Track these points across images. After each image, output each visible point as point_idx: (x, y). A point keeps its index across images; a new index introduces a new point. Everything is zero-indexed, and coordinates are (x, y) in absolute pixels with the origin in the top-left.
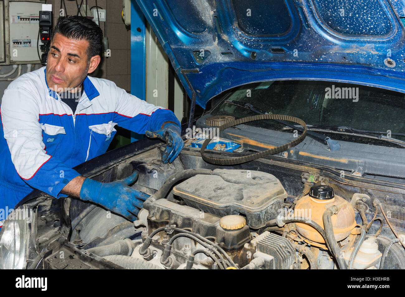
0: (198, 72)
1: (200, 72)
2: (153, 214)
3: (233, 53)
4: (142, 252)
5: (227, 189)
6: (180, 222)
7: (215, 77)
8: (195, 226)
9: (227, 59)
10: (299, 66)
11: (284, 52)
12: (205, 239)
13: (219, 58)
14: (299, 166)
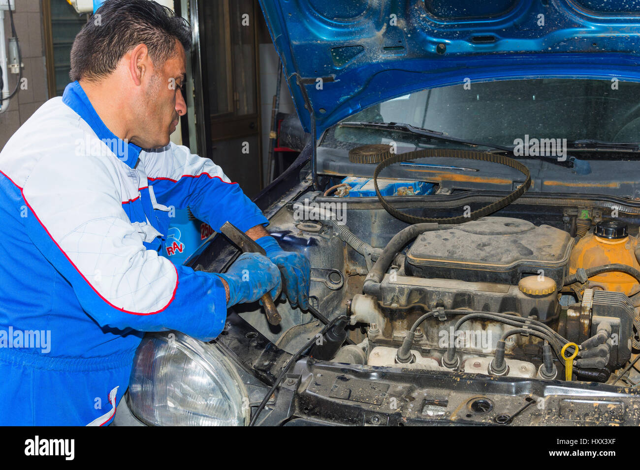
0: (333, 80)
1: (337, 81)
2: (393, 299)
3: (407, 46)
4: (403, 356)
5: (494, 243)
6: (448, 301)
7: (361, 85)
8: (478, 302)
9: (391, 56)
10: (515, 60)
11: (494, 41)
12: (503, 314)
13: (379, 56)
14: (561, 200)
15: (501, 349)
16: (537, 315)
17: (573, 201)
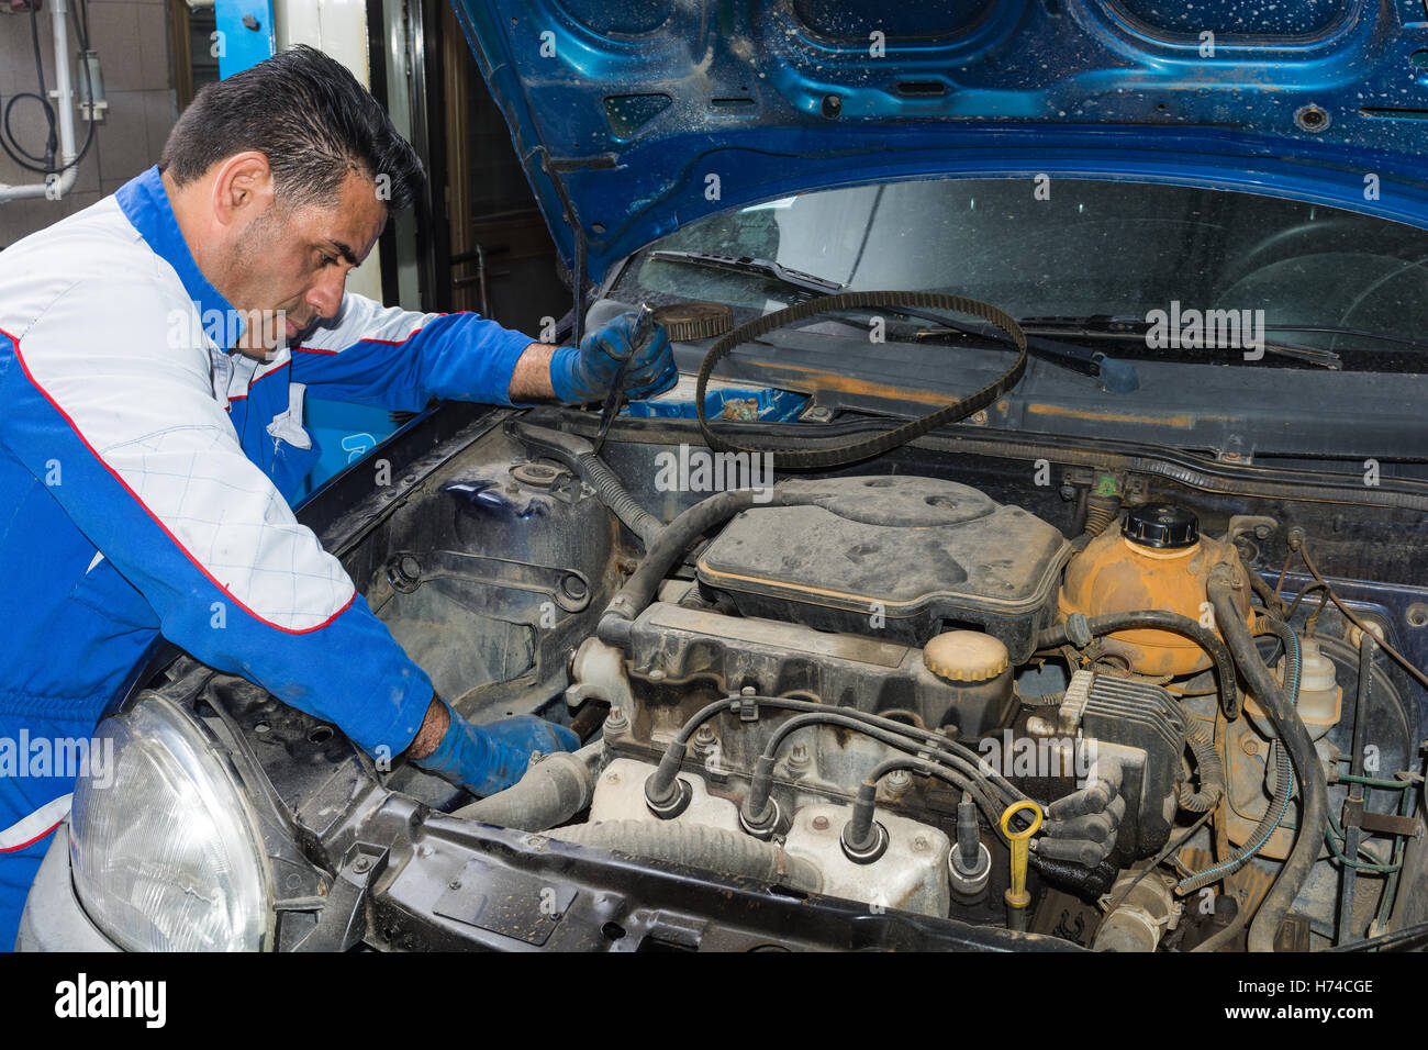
0: (614, 166)
1: (621, 167)
2: (653, 660)
3: (760, 100)
4: (657, 794)
5: (888, 547)
6: (768, 676)
7: (672, 179)
8: (833, 684)
9: (730, 120)
10: (988, 135)
11: (942, 93)
12: (879, 718)
13: (703, 117)
14: (1057, 450)
15: (865, 803)
16: (958, 726)
17: (1084, 454)
